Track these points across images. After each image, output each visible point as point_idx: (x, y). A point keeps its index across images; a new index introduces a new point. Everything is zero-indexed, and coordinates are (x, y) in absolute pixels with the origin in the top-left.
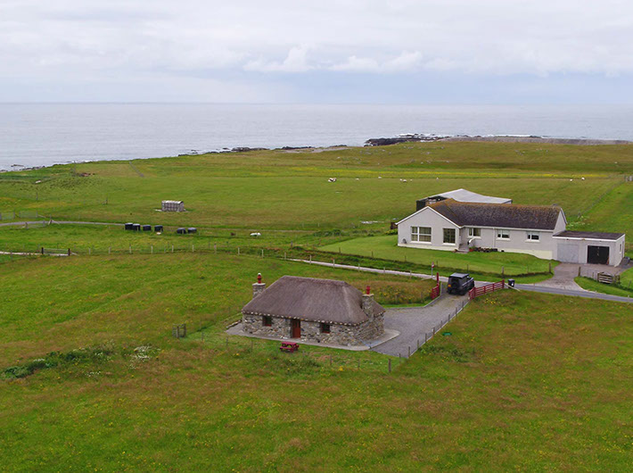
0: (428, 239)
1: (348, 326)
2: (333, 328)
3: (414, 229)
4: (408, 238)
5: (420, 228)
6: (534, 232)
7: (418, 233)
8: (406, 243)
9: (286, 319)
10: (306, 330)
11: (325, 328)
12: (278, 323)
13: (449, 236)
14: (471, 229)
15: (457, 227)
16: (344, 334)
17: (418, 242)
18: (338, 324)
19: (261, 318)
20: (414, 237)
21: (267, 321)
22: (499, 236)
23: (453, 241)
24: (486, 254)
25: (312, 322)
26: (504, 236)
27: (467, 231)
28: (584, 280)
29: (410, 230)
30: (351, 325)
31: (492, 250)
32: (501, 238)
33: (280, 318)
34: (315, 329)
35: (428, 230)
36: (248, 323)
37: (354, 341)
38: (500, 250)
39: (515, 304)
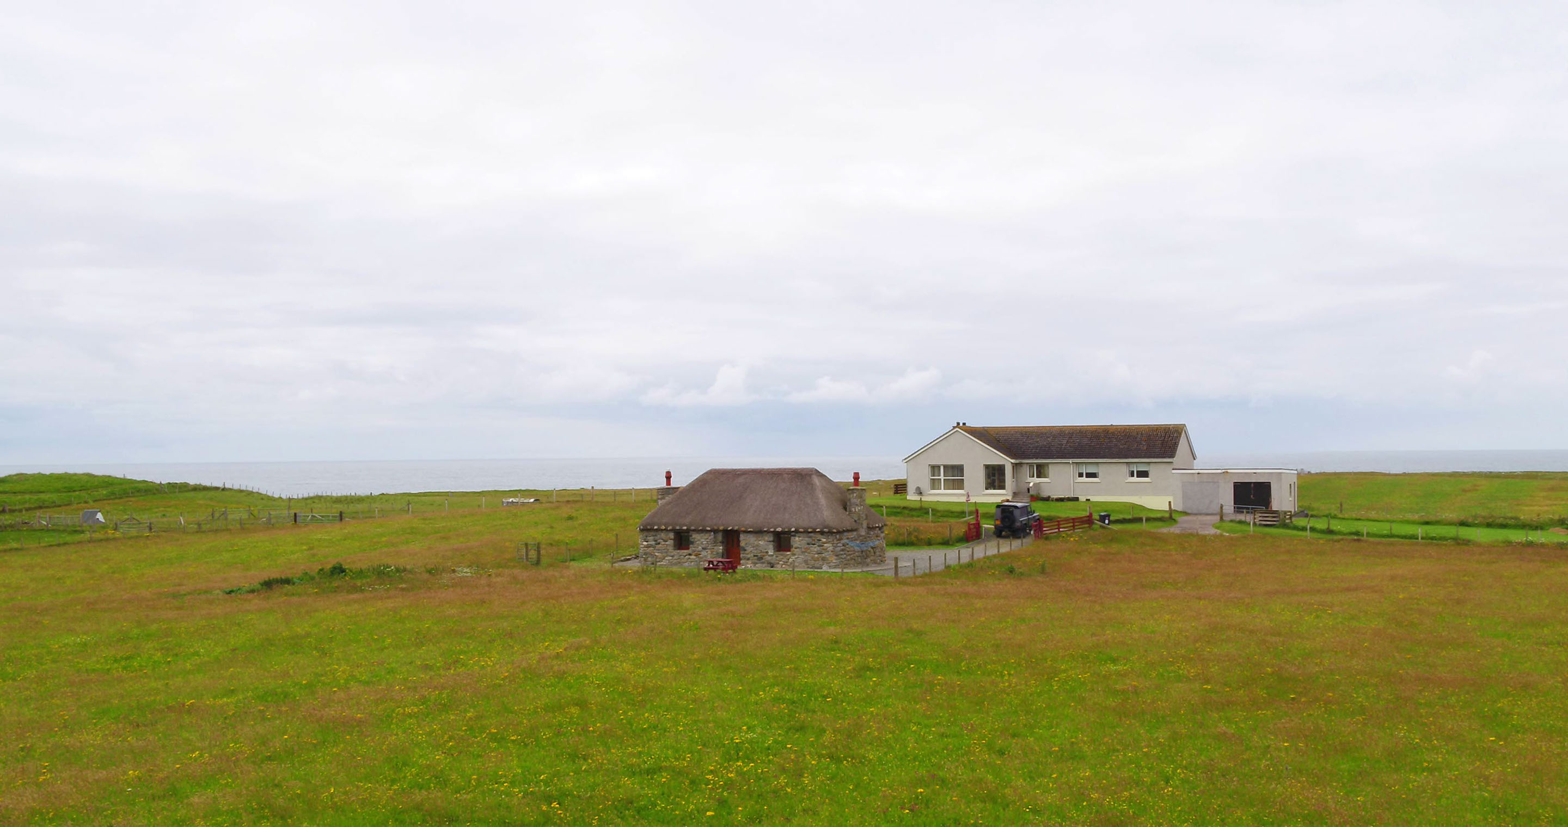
0: (959, 484)
1: (822, 533)
2: (797, 541)
3: (934, 469)
4: (925, 484)
5: (945, 467)
6: (1140, 464)
7: (942, 477)
8: (921, 493)
9: (715, 531)
10: (749, 549)
11: (782, 541)
12: (700, 540)
13: (995, 477)
14: (1031, 465)
15: (1007, 461)
16: (816, 548)
17: (942, 491)
18: (806, 532)
19: (672, 535)
20: (934, 484)
21: (682, 540)
22: (1081, 475)
23: (1002, 487)
24: (1059, 504)
25: (759, 532)
26: (1089, 475)
27: (1026, 470)
28: (1231, 524)
29: (927, 471)
30: (828, 532)
31: (1069, 499)
32: (1084, 479)
33: (704, 531)
34: (766, 545)
35: (958, 470)
36: (648, 547)
37: (834, 560)
38: (1082, 499)
39: (1111, 540)
